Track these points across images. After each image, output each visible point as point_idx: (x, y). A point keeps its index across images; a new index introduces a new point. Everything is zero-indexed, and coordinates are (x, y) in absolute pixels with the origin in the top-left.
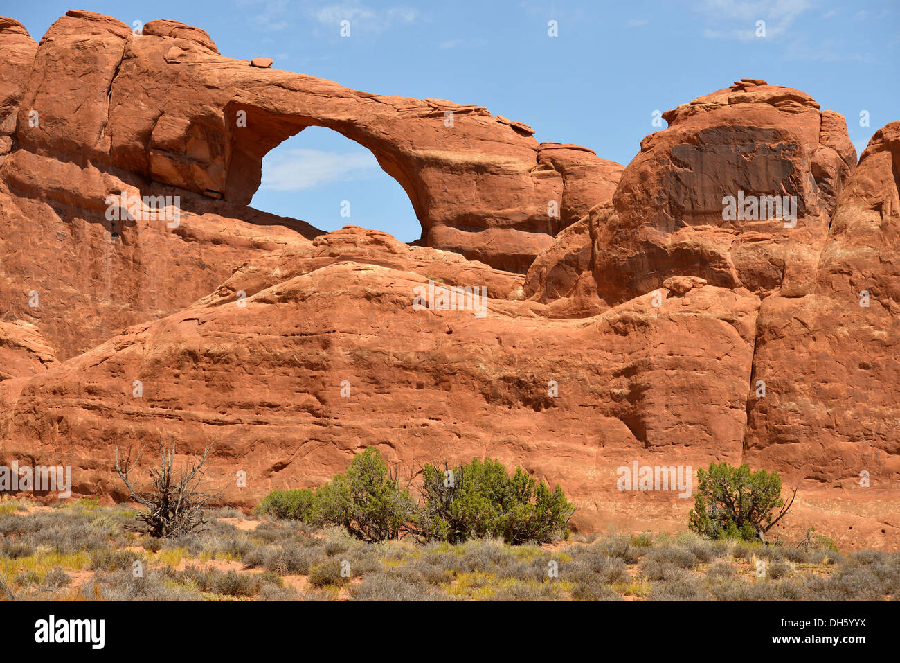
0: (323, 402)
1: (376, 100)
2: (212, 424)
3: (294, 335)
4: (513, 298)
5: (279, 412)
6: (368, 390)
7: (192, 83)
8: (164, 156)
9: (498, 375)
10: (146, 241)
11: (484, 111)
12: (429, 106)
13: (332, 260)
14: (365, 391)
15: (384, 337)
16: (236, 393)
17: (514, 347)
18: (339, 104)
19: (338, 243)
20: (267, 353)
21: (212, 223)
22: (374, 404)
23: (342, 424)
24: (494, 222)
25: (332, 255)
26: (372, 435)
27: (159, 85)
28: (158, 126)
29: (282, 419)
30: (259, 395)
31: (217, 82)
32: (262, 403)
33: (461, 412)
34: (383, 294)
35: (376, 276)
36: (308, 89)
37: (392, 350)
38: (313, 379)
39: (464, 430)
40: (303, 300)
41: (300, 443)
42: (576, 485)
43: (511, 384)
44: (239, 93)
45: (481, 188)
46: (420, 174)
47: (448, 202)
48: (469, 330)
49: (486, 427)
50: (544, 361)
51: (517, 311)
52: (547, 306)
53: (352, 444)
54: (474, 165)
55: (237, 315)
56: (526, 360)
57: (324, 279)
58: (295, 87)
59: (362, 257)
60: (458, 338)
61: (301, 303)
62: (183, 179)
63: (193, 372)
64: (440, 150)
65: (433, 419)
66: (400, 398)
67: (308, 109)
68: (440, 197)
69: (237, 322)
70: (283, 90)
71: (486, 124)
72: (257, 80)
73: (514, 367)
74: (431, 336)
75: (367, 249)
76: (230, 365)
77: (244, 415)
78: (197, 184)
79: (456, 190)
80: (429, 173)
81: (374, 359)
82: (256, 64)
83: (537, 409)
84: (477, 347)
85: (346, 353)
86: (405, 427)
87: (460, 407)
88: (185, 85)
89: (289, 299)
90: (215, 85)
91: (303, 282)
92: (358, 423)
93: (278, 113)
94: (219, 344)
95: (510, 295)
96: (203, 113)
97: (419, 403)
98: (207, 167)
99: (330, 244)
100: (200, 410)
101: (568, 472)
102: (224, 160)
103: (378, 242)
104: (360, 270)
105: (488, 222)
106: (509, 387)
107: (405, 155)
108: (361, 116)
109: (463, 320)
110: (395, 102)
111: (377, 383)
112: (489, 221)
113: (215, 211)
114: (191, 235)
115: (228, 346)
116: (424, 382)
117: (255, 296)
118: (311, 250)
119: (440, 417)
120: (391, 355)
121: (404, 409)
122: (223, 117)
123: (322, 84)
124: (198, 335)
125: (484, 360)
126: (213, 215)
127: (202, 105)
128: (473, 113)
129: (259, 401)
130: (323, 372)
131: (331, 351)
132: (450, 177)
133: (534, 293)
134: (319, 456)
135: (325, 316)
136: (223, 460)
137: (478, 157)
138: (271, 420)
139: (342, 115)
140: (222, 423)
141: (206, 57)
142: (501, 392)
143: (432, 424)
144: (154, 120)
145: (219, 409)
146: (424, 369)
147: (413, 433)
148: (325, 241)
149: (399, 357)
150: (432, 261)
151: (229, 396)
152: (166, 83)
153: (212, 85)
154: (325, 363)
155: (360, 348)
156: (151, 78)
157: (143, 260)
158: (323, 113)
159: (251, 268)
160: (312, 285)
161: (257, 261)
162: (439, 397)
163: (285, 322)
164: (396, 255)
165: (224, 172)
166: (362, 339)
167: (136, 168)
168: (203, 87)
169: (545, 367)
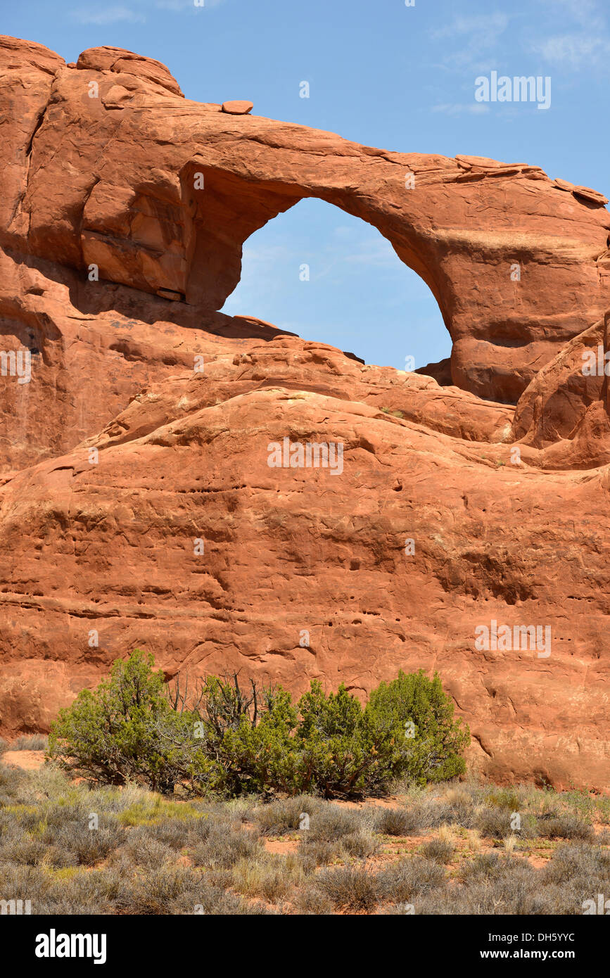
0: (225, 586)
1: (387, 159)
2: (82, 616)
3: (193, 491)
4: (497, 440)
5: (169, 600)
6: (287, 571)
7: (138, 137)
8: (99, 240)
9: (459, 552)
10: (74, 359)
11: (536, 174)
12: (459, 166)
13: (254, 385)
14: (282, 572)
15: (309, 495)
16: (115, 573)
17: (484, 510)
18: (337, 165)
19: (265, 361)
20: (157, 516)
21: (165, 335)
22: (292, 590)
23: (248, 618)
24: (541, 333)
25: (256, 378)
26: (287, 635)
27: (94, 140)
28: (93, 199)
29: (172, 610)
30: (144, 575)
31: (172, 135)
32: (147, 587)
33: (409, 604)
34: (313, 433)
35: (307, 407)
36: (294, 144)
37: (320, 514)
38: (214, 554)
39: (409, 630)
40: (209, 441)
41: (191, 644)
42: (552, 714)
43: (476, 565)
44: (201, 151)
45: (525, 284)
46: (442, 265)
47: (478, 304)
48: (424, 486)
49: (439, 626)
50: (523, 531)
51: (501, 459)
52: (542, 452)
53: (259, 647)
54: (515, 250)
55: (122, 462)
56: (498, 530)
57: (237, 412)
58: (276, 142)
59: (295, 381)
60: (409, 497)
61: (206, 445)
62: (127, 273)
63: (60, 542)
64: (472, 229)
65: (369, 613)
66: (328, 582)
67: (293, 173)
68: (468, 298)
69: (120, 472)
70: (261, 146)
71: (536, 191)
72: (225, 132)
73: (482, 539)
74: (374, 493)
75: (302, 369)
76: (108, 533)
77: (124, 605)
78: (148, 281)
79: (490, 288)
80: (454, 263)
81: (295, 526)
82: (227, 109)
83: (511, 601)
84: (434, 510)
85: (258, 517)
86: (331, 624)
87: (407, 597)
88: (128, 139)
89: (191, 440)
90: (168, 139)
91: (208, 416)
92: (269, 618)
93: (252, 180)
94: (95, 503)
95: (493, 436)
96: (152, 179)
97: (352, 590)
98: (161, 256)
99: (254, 362)
100: (68, 596)
101: (543, 695)
102: (183, 246)
103: (318, 360)
104: (287, 399)
105: (532, 333)
106: (475, 569)
107: (421, 237)
108: (365, 182)
109: (419, 471)
110: (413, 161)
111: (298, 560)
112: (534, 330)
113: (171, 318)
114: (136, 353)
115: (107, 506)
116: (361, 559)
117: (149, 436)
118: (229, 370)
119: (379, 610)
120: (318, 520)
121: (331, 598)
122: (179, 185)
123: (315, 137)
124: (70, 490)
125: (442, 529)
126: (167, 323)
127: (150, 168)
128: (519, 175)
129: (144, 583)
130: (228, 544)
131: (238, 515)
132: (482, 268)
133: (526, 433)
134: (216, 664)
135: (234, 464)
136: (92, 668)
137: (522, 239)
138: (158, 612)
139: (339, 181)
140: (93, 615)
141: (159, 99)
142: (463, 576)
143: (366, 620)
144: (87, 189)
145: (91, 596)
146: (362, 541)
147: (340, 633)
148: (249, 359)
149: (328, 523)
150: (390, 386)
151: (105, 577)
152: (104, 137)
153: (163, 139)
154: (230, 531)
155: (276, 511)
156: (84, 131)
157: (70, 387)
158: (314, 178)
159: (151, 396)
160: (222, 421)
161: (160, 386)
162: (378, 581)
163: (184, 472)
164: (341, 378)
165: (183, 263)
166: (280, 497)
167: (64, 257)
168: (152, 143)
169: (523, 540)
